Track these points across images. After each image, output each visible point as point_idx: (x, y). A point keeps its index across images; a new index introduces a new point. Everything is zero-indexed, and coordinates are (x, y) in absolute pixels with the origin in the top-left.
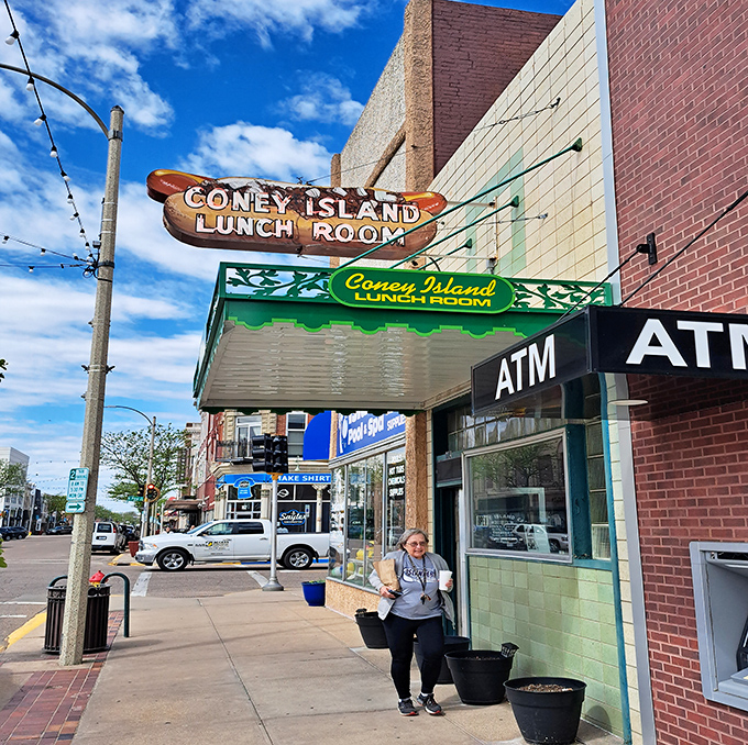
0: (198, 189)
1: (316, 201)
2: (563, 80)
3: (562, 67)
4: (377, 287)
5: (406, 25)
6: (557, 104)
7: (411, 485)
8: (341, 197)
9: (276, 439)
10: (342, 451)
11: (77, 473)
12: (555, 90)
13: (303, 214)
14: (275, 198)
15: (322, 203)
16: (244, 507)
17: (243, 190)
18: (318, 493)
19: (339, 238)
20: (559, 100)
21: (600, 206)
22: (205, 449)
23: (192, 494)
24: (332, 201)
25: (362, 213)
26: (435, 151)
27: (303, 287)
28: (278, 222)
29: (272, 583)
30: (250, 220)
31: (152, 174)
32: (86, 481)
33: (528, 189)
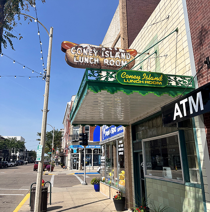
0: (74, 48)
1: (104, 52)
2: (170, 9)
3: (169, 5)
4: (130, 77)
5: (120, 2)
6: (168, 17)
7: (126, 152)
8: (111, 51)
9: (85, 134)
10: (103, 139)
11: (40, 147)
12: (167, 13)
13: (101, 56)
14: (94, 51)
15: (106, 53)
16: (75, 156)
17: (86, 48)
18: (92, 151)
19: (111, 64)
20: (169, 16)
21: (187, 49)
22: (65, 137)
23: (62, 151)
24: (108, 52)
25: (116, 56)
26: (128, 40)
27: (109, 77)
28: (95, 59)
29: (84, 182)
30: (88, 58)
31: (63, 43)
32: (42, 150)
33: (160, 47)
